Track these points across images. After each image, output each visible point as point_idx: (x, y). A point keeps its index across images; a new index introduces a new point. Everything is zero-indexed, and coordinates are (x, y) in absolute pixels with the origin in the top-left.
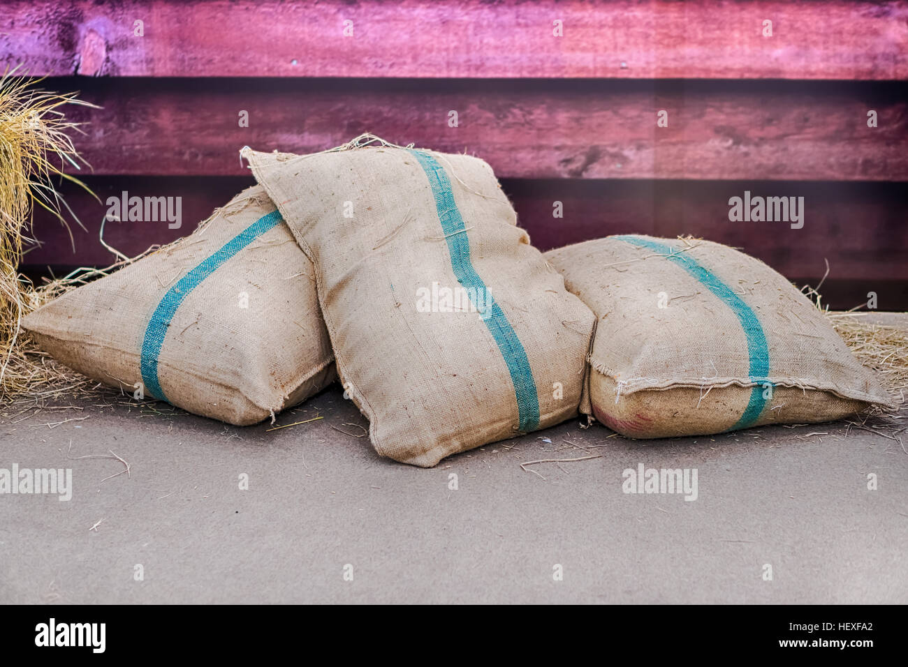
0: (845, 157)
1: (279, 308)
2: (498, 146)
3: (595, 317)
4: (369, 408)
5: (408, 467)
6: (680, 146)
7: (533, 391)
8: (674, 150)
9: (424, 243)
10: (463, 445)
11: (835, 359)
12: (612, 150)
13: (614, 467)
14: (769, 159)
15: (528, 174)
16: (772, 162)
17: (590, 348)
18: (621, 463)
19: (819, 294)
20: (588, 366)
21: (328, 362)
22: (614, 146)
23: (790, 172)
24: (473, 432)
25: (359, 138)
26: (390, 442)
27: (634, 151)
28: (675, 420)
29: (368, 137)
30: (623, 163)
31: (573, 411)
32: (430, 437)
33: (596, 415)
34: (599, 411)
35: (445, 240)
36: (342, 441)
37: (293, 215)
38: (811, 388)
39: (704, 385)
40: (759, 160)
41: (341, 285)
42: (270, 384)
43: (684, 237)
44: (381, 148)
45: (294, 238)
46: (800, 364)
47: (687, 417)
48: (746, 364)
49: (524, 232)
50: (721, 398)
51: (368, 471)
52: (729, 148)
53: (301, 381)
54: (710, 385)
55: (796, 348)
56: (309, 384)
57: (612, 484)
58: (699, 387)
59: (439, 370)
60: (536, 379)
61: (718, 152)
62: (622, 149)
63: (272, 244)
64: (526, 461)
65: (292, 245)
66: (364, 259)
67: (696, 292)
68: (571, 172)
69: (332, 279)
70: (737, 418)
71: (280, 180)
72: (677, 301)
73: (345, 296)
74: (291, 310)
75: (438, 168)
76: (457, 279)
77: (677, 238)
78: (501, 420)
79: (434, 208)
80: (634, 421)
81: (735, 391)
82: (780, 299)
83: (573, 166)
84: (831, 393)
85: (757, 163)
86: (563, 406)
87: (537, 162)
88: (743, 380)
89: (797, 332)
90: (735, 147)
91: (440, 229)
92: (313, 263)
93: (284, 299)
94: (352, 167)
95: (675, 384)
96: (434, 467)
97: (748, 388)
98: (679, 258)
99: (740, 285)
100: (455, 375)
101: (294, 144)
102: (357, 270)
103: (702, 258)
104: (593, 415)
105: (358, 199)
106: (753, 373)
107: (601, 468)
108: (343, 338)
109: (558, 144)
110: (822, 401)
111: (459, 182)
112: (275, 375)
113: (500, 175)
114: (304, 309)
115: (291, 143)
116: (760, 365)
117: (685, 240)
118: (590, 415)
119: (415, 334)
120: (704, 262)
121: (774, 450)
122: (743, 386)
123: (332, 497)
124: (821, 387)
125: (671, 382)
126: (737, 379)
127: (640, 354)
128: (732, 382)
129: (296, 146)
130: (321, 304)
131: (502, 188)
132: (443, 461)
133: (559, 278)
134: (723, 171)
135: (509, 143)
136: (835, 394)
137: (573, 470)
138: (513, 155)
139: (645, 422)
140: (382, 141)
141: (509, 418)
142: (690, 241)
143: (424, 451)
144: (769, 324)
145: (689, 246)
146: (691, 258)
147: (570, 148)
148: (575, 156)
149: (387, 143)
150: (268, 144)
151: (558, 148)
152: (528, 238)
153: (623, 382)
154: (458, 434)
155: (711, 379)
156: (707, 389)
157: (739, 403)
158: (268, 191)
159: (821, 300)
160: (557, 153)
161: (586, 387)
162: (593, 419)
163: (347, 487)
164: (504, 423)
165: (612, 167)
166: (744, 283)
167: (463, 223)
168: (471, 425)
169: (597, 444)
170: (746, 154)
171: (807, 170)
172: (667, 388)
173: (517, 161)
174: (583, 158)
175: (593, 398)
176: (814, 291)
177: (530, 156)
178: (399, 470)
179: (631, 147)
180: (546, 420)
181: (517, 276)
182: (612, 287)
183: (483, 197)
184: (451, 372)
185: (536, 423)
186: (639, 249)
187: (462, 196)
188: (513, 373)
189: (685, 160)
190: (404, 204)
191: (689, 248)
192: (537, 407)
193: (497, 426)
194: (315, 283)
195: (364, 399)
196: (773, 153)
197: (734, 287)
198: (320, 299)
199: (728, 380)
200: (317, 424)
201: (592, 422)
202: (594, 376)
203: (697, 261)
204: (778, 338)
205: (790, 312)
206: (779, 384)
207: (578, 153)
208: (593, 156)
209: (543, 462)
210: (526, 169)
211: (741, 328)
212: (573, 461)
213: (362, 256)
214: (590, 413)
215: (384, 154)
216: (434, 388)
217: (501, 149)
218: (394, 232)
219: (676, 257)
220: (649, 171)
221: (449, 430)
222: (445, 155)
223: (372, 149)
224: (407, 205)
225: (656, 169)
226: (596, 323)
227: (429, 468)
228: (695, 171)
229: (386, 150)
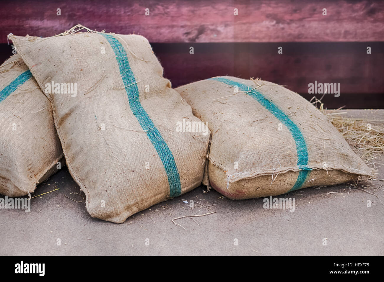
0: (335, 29)
1: (32, 130)
2: (150, 26)
3: (211, 132)
4: (85, 189)
5: (108, 223)
6: (248, 25)
7: (178, 177)
8: (244, 27)
9: (113, 91)
10: (139, 209)
11: (342, 152)
12: (212, 27)
13: (224, 219)
14: (295, 31)
15: (167, 40)
16: (296, 33)
17: (208, 150)
18: (228, 216)
19: (322, 103)
20: (208, 161)
21: (61, 157)
22: (212, 25)
23: (306, 38)
24: (144, 202)
25: (75, 27)
26: (98, 210)
27: (223, 28)
28: (257, 191)
29: (79, 27)
30: (217, 34)
31: (199, 184)
32: (120, 207)
33: (212, 186)
34: (214, 185)
35: (125, 89)
36: (70, 206)
37: (38, 74)
38: (330, 169)
39: (274, 173)
40: (290, 31)
41: (67, 116)
42: (28, 176)
43: (254, 79)
44: (86, 34)
45: (39, 87)
46: (324, 156)
47: (264, 189)
48: (296, 159)
49: (168, 81)
50: (283, 178)
51: (86, 227)
52: (274, 26)
53: (46, 171)
54: (277, 173)
55: (322, 147)
56: (50, 171)
57: (225, 232)
58: (271, 174)
59: (124, 169)
60: (179, 170)
61: (268, 28)
62: (217, 27)
63: (27, 91)
64: (174, 217)
65: (38, 91)
66: (79, 100)
67: (266, 117)
68: (190, 39)
69: (62, 112)
70: (290, 187)
71: (31, 53)
72: (256, 123)
73: (69, 122)
74: (39, 131)
75: (119, 45)
76: (133, 113)
77: (250, 79)
78: (160, 193)
79: (118, 70)
80: (235, 194)
81: (290, 174)
82: (311, 117)
83: (191, 36)
84: (341, 171)
85: (288, 33)
86: (194, 182)
87: (171, 34)
88: (294, 168)
89: (322, 138)
90: (277, 25)
91: (122, 83)
92: (51, 101)
93: (35, 124)
94: (71, 46)
95: (259, 174)
96: (123, 223)
97: (297, 172)
98: (254, 93)
99: (288, 110)
100: (134, 171)
101: (39, 26)
102: (75, 107)
103: (266, 93)
104: (210, 186)
105: (75, 65)
106: (300, 163)
107: (217, 221)
108: (68, 147)
109: (182, 25)
110: (335, 175)
111: (131, 53)
112: (31, 171)
113: (151, 41)
114: (46, 129)
115: (37, 25)
116: (303, 158)
117: (255, 81)
118: (208, 186)
119: (110, 146)
120: (268, 96)
121: (311, 205)
122: (295, 171)
123: (65, 247)
124: (335, 168)
125: (256, 173)
126: (291, 167)
127: (239, 157)
128: (289, 170)
129: (40, 27)
130: (56, 125)
131: (154, 53)
132: (128, 219)
133: (189, 109)
134: (270, 37)
135: (156, 24)
136: (343, 171)
137: (202, 222)
138: (158, 30)
139: (241, 194)
140: (88, 29)
141: (164, 192)
142: (259, 82)
143: (117, 215)
144: (307, 133)
145: (258, 85)
146: (260, 93)
147: (189, 26)
148: (192, 31)
149: (90, 30)
150: (24, 26)
151: (182, 27)
152: (170, 83)
153: (231, 176)
154: (136, 204)
155: (277, 169)
156: (276, 175)
157: (292, 181)
158: (24, 59)
159: (324, 106)
160: (182, 29)
161: (206, 171)
162: (210, 188)
163: (74, 239)
164: (162, 195)
165: (212, 36)
166: (291, 109)
167: (135, 78)
168: (143, 198)
169: (213, 204)
170: (283, 29)
171: (314, 37)
172: (254, 177)
173: (161, 34)
174: (196, 32)
175: (210, 177)
176: (319, 101)
177: (168, 31)
178: (103, 226)
179: (222, 25)
180: (185, 191)
181: (166, 109)
182: (219, 114)
183: (145, 61)
184: (131, 169)
185: (180, 193)
186: (231, 87)
187: (133, 62)
188: (166, 168)
189: (251, 32)
190: (101, 67)
191: (258, 87)
192: (180, 185)
193: (158, 197)
194: (52, 113)
195: (82, 183)
196: (297, 27)
197: (286, 112)
198: (55, 123)
199: (287, 169)
200: (55, 194)
201: (210, 189)
202: (211, 167)
203: (264, 95)
204: (312, 142)
205: (317, 126)
206: (314, 169)
207: (193, 29)
208: (201, 31)
209: (185, 217)
210: (166, 38)
211: (293, 138)
212: (201, 216)
213: (78, 99)
214: (209, 185)
215: (88, 37)
216: (122, 179)
217: (152, 28)
218: (96, 84)
219: (252, 93)
220: (231, 38)
221: (131, 202)
222: (122, 35)
223: (81, 34)
224: (102, 67)
225: (235, 37)
226: (211, 135)
227: (120, 224)
228: (256, 38)
229: (89, 34)
